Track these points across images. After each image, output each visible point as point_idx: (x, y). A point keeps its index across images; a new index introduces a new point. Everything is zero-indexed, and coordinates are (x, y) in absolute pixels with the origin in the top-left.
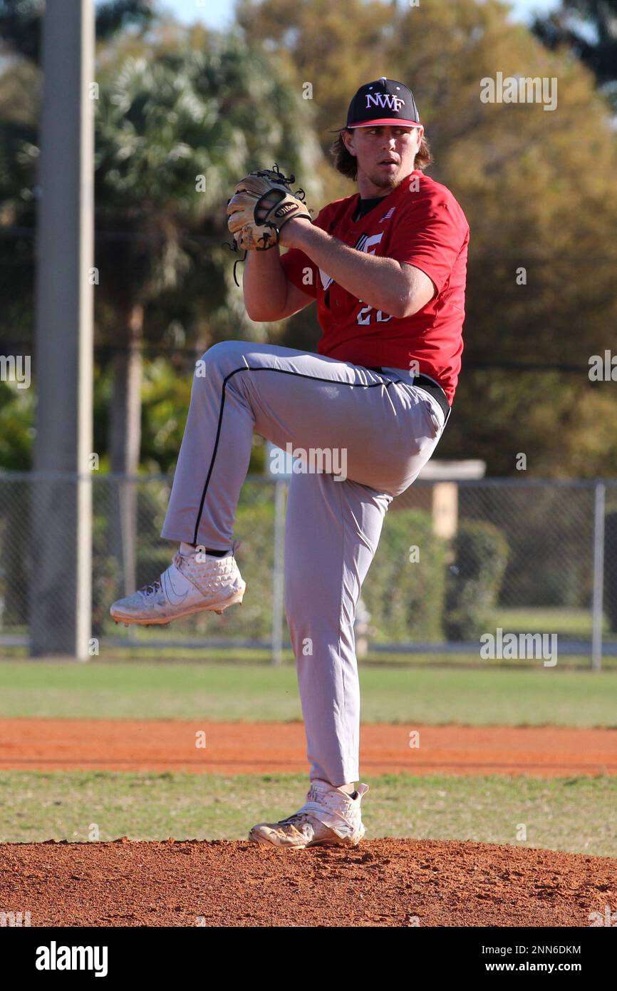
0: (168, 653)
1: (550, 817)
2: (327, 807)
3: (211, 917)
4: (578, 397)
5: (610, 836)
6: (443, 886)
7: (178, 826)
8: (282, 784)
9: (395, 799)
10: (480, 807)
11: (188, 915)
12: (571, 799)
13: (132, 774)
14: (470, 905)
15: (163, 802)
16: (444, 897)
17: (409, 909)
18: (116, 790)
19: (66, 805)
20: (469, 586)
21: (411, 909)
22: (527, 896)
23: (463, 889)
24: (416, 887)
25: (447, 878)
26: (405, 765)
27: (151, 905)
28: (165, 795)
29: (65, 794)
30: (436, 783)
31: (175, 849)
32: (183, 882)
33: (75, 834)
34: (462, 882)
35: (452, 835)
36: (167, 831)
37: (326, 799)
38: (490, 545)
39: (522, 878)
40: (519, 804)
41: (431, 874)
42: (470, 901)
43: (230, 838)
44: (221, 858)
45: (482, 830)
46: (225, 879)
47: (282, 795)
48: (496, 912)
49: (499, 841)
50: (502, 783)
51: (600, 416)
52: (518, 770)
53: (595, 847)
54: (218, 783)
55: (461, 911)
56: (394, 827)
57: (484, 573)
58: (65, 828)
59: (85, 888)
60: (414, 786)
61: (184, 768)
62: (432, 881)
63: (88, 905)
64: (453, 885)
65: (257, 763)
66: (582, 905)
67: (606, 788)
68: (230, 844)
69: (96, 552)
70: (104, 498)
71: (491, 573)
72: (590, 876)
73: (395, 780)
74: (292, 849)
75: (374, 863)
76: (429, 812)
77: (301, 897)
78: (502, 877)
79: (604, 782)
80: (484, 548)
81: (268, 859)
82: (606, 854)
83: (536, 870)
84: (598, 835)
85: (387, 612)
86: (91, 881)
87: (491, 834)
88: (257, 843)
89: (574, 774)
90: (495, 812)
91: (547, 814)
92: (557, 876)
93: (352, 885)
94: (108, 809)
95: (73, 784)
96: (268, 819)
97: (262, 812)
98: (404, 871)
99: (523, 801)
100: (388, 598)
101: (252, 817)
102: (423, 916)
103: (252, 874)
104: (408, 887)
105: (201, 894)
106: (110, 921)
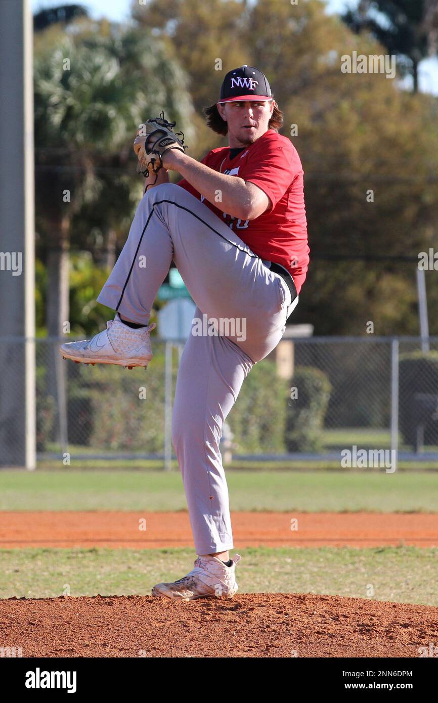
0: (91, 463)
1: (366, 575)
2: (208, 572)
3: (128, 650)
4: (379, 278)
5: (408, 588)
6: (292, 626)
7: (102, 586)
8: (175, 555)
9: (256, 565)
10: (316, 570)
11: (112, 648)
12: (380, 563)
13: (69, 550)
14: (312, 639)
15: (91, 569)
16: (293, 633)
17: (268, 642)
18: (58, 561)
19: (23, 572)
20: (303, 413)
21: (270, 642)
22: (352, 632)
23: (306, 628)
24: (273, 627)
25: (295, 620)
26: (261, 540)
27: (86, 642)
28: (93, 564)
29: (22, 565)
30: (284, 552)
31: (102, 602)
32: (108, 625)
33: (30, 592)
34: (306, 622)
35: (296, 589)
36: (95, 590)
37: (208, 566)
38: (318, 384)
39: (348, 619)
40: (343, 567)
41: (283, 618)
42: (311, 636)
43: (140, 593)
44: (135, 608)
45: (318, 586)
46: (138, 623)
47: (175, 563)
48: (330, 643)
49: (330, 593)
50: (331, 552)
51: (394, 292)
52: (342, 544)
53: (398, 596)
54: (130, 555)
55: (305, 643)
56: (255, 584)
57: (313, 404)
58: (22, 589)
59: (38, 631)
60: (269, 555)
61: (105, 545)
62: (284, 622)
63: (41, 642)
64: (299, 625)
65: (156, 541)
66: (391, 638)
67: (405, 555)
68: (141, 598)
69: (39, 392)
70: (44, 355)
71: (319, 404)
72: (396, 617)
73: (255, 551)
74: (185, 601)
75: (243, 610)
76: (280, 573)
77: (192, 635)
78: (334, 619)
79: (403, 551)
80: (314, 386)
81: (168, 608)
82: (407, 601)
83: (357, 613)
84: (400, 588)
85: (245, 432)
86: (43, 626)
87: (324, 588)
88: (160, 597)
89: (382, 546)
90: (326, 573)
91: (363, 574)
92: (373, 618)
93: (228, 626)
94: (52, 575)
95: (27, 557)
96: (166, 580)
97: (162, 575)
98: (265, 616)
99: (346, 565)
100: (245, 422)
101: (156, 579)
102: (279, 647)
103: (157, 619)
104: (268, 626)
105: (121, 634)
106: (56, 654)
